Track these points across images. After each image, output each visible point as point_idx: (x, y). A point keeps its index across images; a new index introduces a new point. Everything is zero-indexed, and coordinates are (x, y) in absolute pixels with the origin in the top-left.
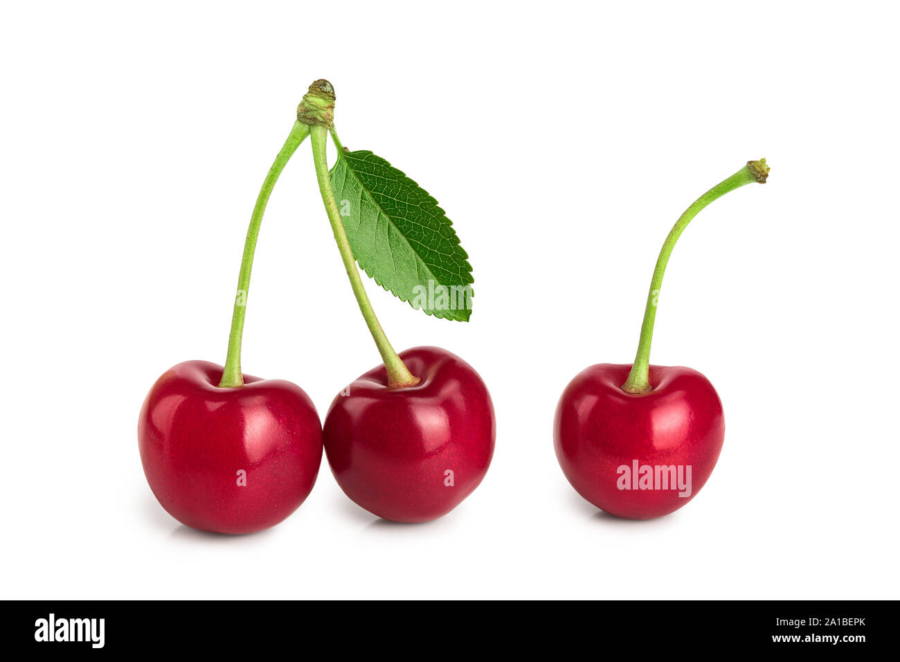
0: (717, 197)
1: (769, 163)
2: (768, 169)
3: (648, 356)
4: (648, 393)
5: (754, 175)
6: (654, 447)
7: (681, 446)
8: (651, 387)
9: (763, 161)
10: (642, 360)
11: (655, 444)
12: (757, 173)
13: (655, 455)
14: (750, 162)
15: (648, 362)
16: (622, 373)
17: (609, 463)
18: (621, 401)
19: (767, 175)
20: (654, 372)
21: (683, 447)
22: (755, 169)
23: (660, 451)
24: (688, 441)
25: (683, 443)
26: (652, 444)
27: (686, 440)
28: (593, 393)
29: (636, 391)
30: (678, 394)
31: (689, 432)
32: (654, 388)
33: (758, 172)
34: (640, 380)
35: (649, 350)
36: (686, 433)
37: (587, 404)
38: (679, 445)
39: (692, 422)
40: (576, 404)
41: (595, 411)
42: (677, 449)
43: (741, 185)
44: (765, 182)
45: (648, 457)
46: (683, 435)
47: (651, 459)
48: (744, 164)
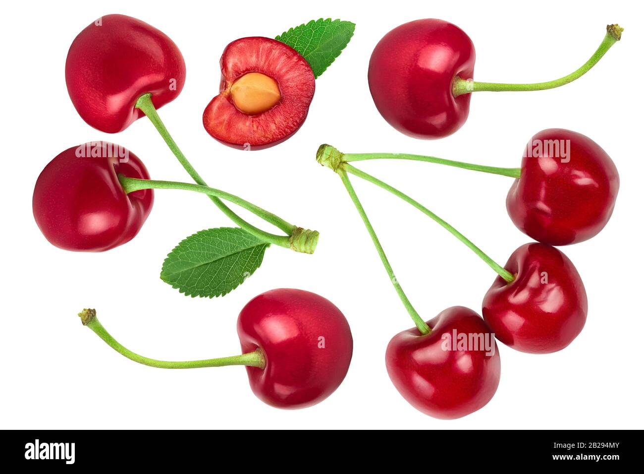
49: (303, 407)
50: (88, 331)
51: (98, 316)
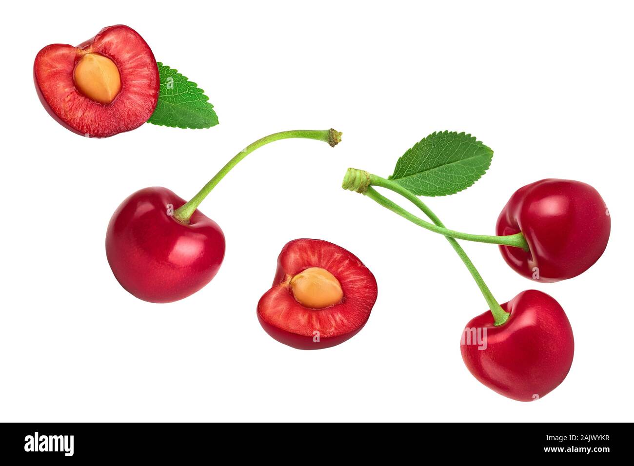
0: (300, 137)
1: (343, 137)
2: (340, 140)
3: (199, 203)
4: (185, 224)
5: (330, 138)
6: (168, 258)
7: (184, 267)
8: (189, 222)
9: (340, 134)
10: (194, 203)
11: (170, 257)
12: (332, 138)
13: (165, 262)
14: (332, 130)
15: (197, 206)
16: (178, 203)
17: (136, 250)
18: (166, 219)
19: (337, 143)
20: (196, 214)
21: (185, 269)
22: (332, 136)
23: (170, 262)
24: (190, 268)
25: (186, 267)
26: (168, 255)
27: (190, 266)
28: (153, 203)
29: (179, 218)
30: (203, 236)
31: (194, 263)
32: (190, 224)
33: (334, 138)
34: (186, 214)
35: (202, 200)
36: (192, 262)
37: (146, 207)
38: (183, 266)
39: (199, 258)
40: (139, 203)
41: (148, 215)
42: (181, 268)
43: (318, 139)
44: (333, 146)
45: (160, 262)
46: (189, 262)
47: (162, 264)
48: (328, 128)
49: (119, 208)
50: (325, 127)
51: (327, 145)
